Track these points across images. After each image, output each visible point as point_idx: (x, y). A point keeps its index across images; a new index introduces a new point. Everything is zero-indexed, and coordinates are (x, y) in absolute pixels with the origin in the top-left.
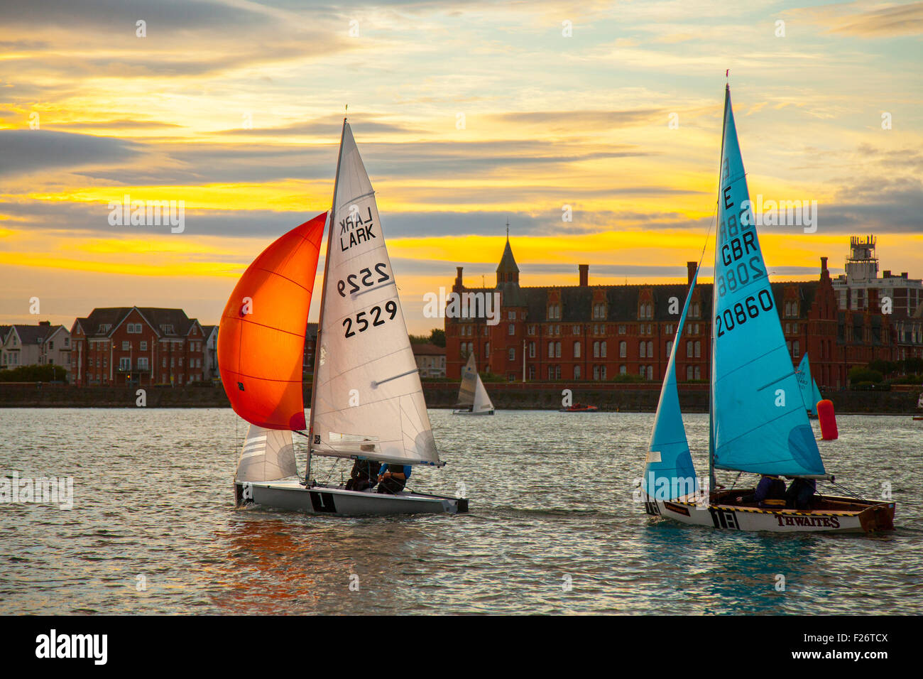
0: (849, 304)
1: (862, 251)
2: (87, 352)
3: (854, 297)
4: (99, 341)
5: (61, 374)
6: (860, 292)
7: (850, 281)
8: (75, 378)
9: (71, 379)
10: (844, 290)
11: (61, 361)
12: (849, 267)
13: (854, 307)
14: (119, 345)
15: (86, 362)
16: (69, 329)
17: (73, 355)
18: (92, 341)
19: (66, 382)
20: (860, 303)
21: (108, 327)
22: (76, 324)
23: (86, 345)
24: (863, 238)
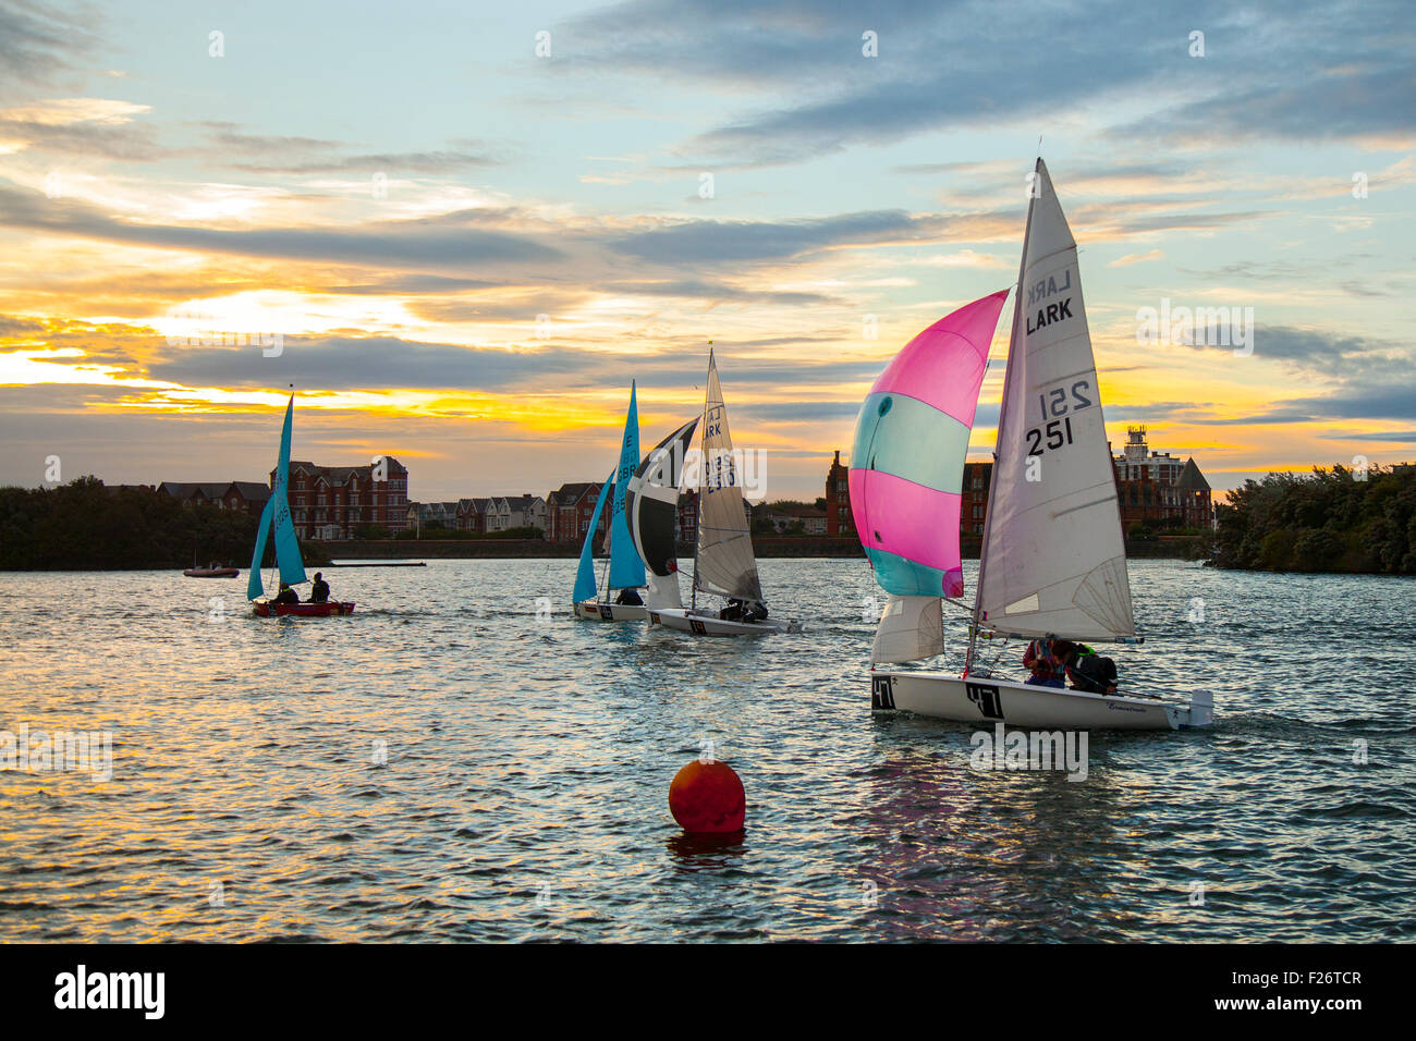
0: (1127, 477)
1: (1137, 436)
2: (558, 517)
3: (1131, 471)
4: (567, 508)
5: (539, 534)
6: (1136, 467)
7: (1128, 461)
8: (550, 536)
9: (547, 537)
10: (1123, 466)
11: (539, 523)
12: (1127, 449)
13: (1131, 478)
14: (582, 512)
15: (557, 526)
16: (545, 500)
17: (548, 519)
18: (562, 508)
19: (544, 540)
20: (1135, 475)
21: (573, 498)
22: (550, 496)
23: (558, 512)
24: (1136, 426)
